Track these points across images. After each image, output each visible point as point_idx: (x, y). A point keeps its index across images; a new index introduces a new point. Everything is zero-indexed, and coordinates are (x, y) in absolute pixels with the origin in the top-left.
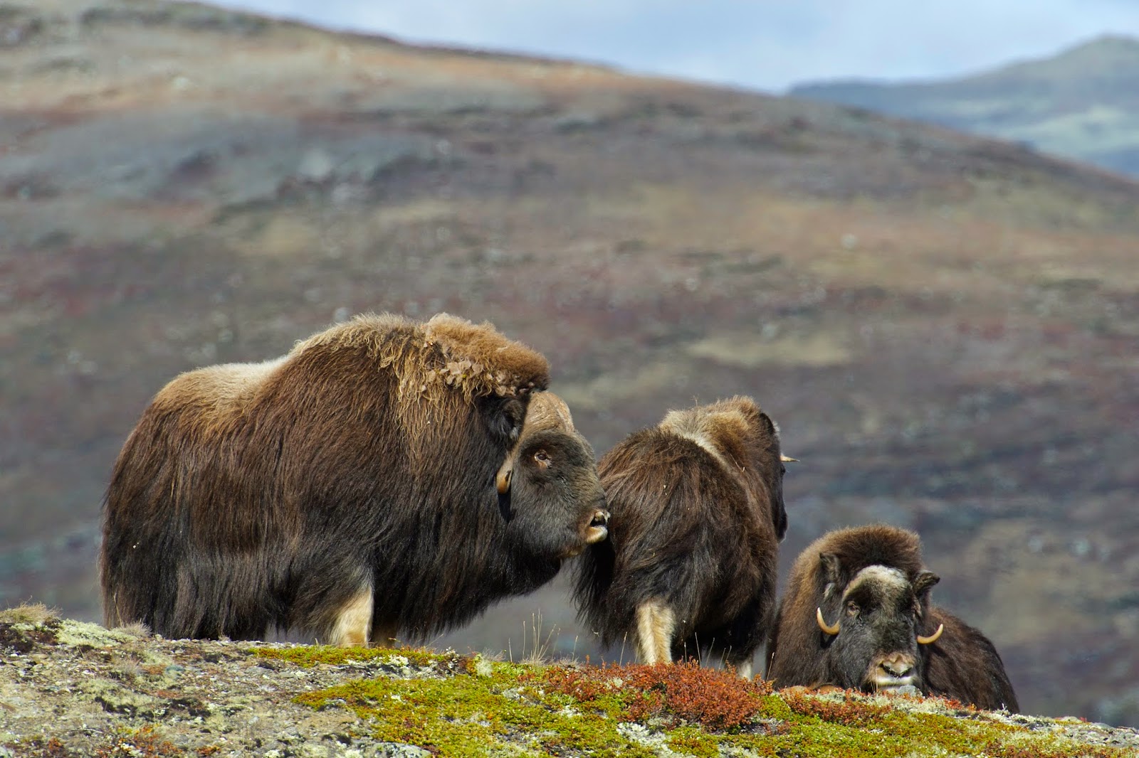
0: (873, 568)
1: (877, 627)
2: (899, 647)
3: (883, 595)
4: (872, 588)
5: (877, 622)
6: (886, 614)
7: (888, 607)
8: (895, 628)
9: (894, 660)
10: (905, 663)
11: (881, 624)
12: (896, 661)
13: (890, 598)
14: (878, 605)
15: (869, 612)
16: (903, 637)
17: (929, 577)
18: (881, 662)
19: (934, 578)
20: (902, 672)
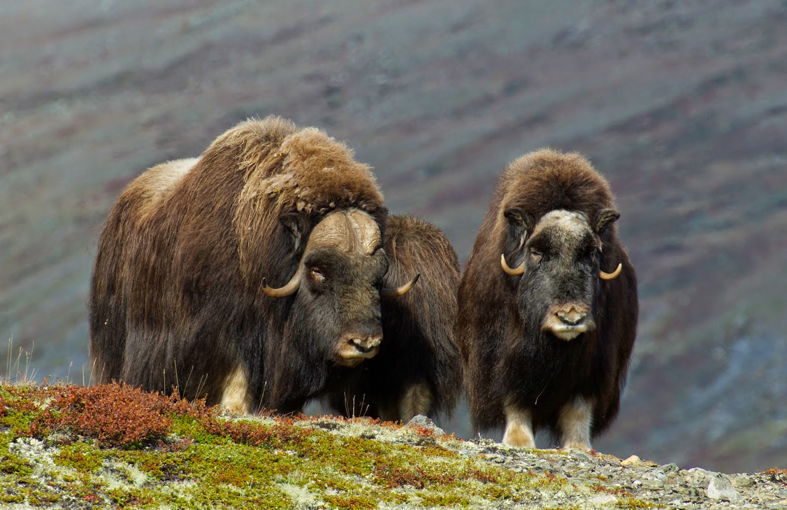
0: (556, 213)
1: (554, 277)
2: (573, 298)
3: (561, 244)
4: (553, 237)
5: (554, 272)
6: (563, 264)
7: (567, 257)
8: (570, 279)
9: (568, 310)
10: (578, 313)
11: (558, 274)
12: (570, 311)
13: (568, 248)
14: (557, 255)
15: (549, 260)
16: (577, 287)
17: (610, 214)
18: (556, 312)
19: (614, 215)
20: (575, 320)
